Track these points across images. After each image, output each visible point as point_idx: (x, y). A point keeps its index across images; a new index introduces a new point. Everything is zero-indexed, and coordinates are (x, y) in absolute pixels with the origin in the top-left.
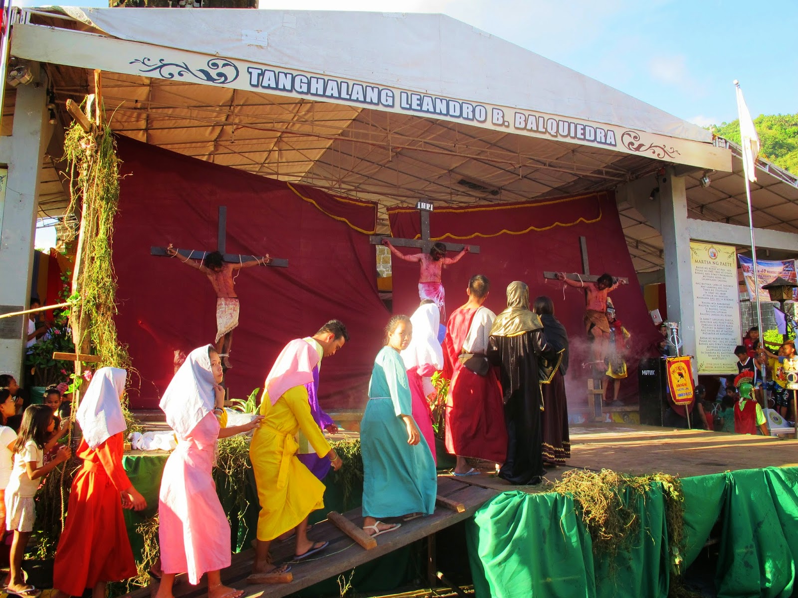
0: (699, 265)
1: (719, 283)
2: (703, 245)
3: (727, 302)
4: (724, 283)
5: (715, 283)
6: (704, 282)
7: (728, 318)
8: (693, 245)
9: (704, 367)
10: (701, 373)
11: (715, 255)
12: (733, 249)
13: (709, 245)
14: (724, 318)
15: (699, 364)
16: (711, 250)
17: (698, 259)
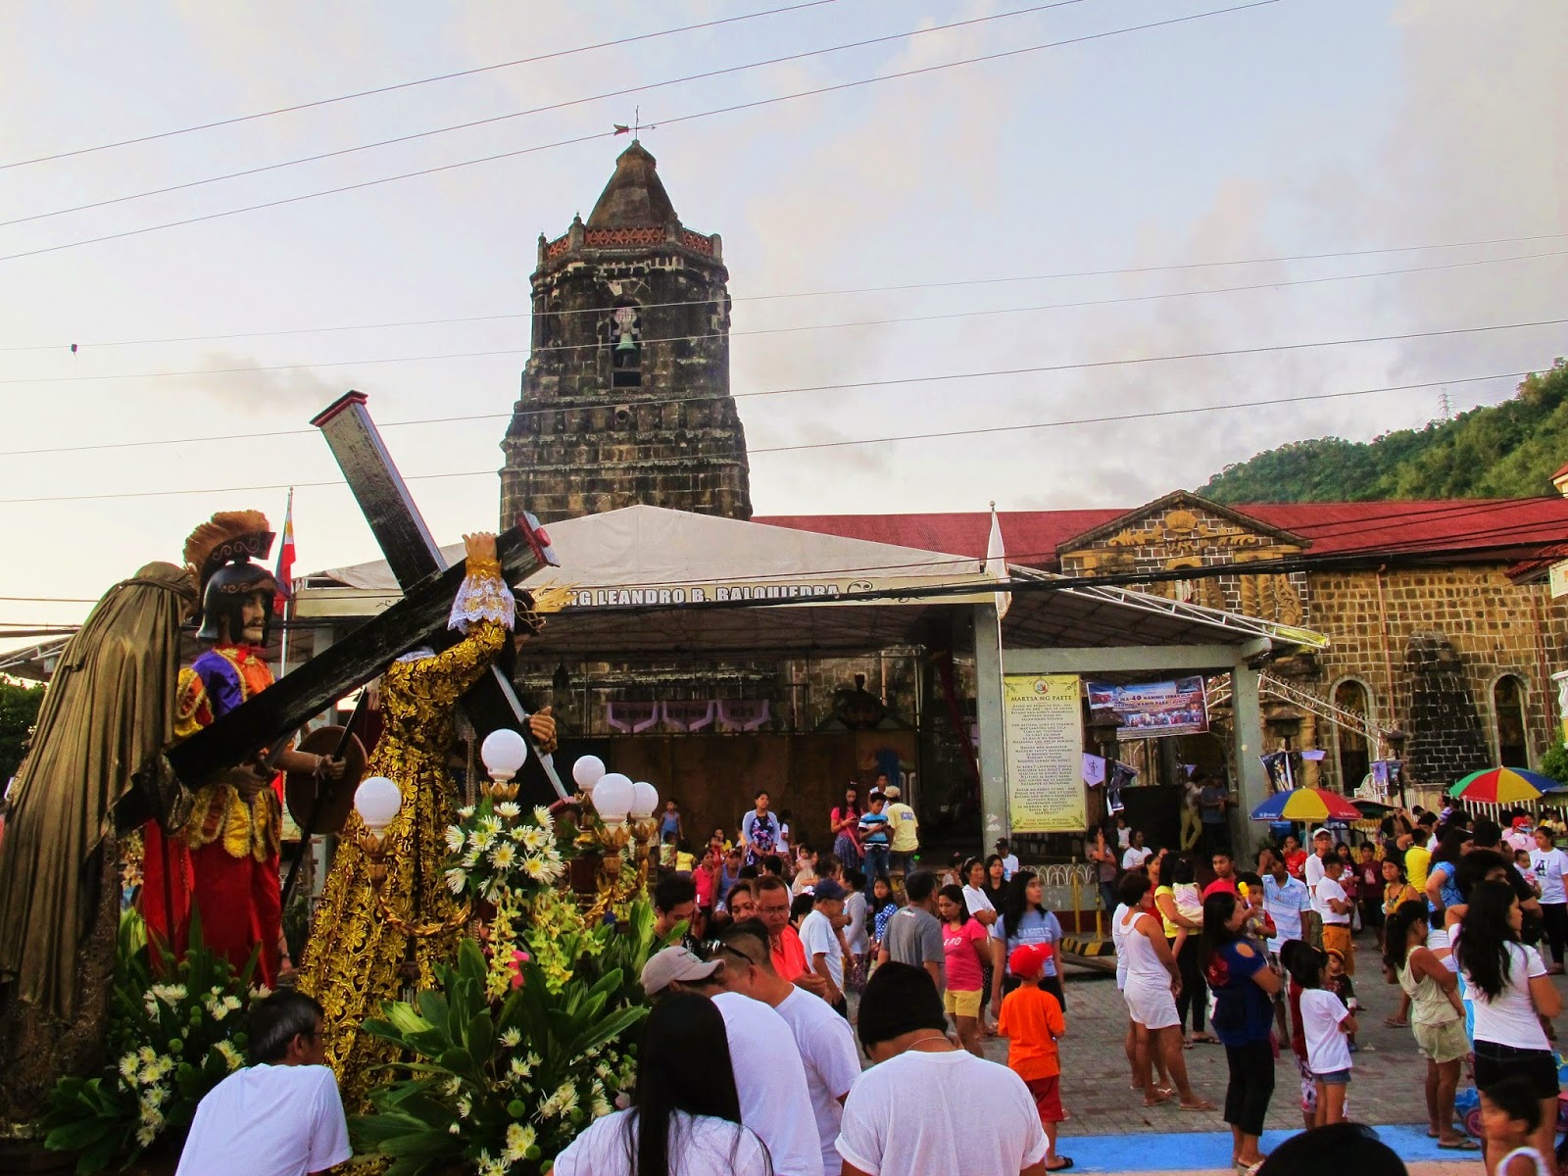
0: (1016, 703)
1: (1050, 722)
2: (1025, 679)
3: (1063, 744)
4: (1060, 721)
5: (1043, 722)
6: (1024, 722)
7: (1063, 763)
8: (1009, 680)
9: (1021, 824)
10: (1017, 830)
11: (1044, 688)
12: (1077, 678)
13: (1033, 679)
14: (1057, 764)
15: (1014, 820)
16: (1038, 683)
17: (1017, 695)
